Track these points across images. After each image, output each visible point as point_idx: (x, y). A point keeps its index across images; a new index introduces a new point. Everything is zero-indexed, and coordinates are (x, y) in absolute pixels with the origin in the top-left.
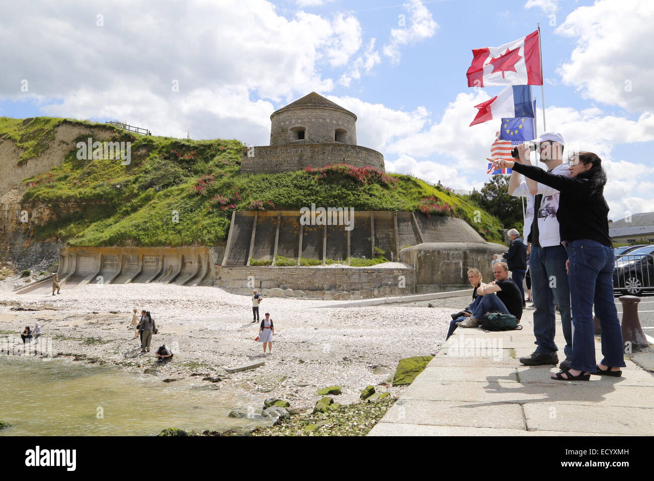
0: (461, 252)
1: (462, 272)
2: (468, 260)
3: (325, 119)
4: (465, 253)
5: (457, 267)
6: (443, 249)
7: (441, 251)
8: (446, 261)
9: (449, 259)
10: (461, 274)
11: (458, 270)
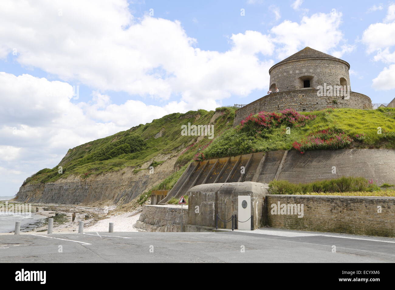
0: (214, 193)
1: (214, 214)
2: (218, 202)
3: (288, 72)
4: (216, 193)
5: (211, 209)
6: (202, 191)
7: (202, 192)
8: (204, 202)
9: (206, 201)
10: (214, 216)
11: (211, 212)
